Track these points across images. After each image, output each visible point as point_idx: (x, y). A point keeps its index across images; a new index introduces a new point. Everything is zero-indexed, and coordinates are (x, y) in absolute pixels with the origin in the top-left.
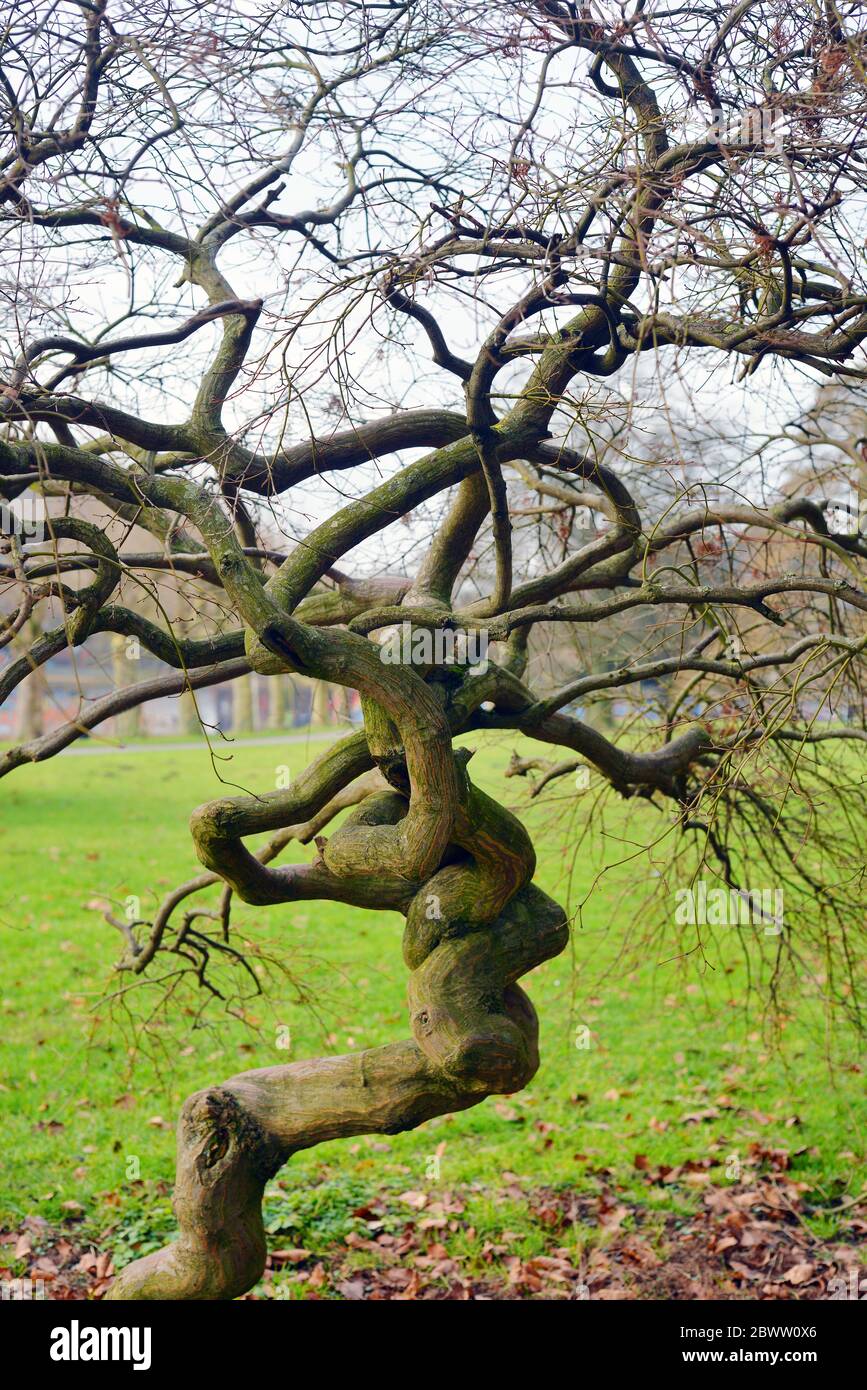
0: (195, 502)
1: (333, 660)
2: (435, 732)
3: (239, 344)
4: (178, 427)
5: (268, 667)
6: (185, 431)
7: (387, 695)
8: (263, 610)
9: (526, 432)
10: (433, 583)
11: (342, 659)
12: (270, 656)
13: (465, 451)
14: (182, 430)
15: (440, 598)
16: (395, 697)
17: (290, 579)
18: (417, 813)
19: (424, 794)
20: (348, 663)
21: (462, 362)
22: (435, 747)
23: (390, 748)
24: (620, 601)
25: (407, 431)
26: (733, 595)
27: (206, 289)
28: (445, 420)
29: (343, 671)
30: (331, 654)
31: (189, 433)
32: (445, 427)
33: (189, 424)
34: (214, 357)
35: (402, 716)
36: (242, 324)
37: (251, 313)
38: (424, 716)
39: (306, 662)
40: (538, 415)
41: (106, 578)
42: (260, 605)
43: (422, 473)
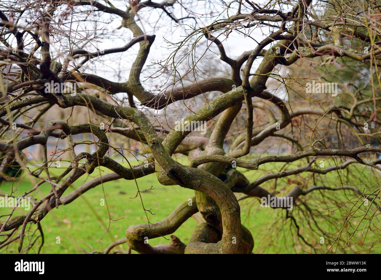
0: (139, 117)
1: (195, 182)
2: (235, 209)
3: (145, 52)
4: (124, 84)
5: (167, 183)
6: (126, 85)
7: (217, 195)
8: (169, 163)
9: (258, 87)
10: (217, 141)
11: (199, 181)
12: (168, 179)
13: (236, 94)
14: (125, 85)
15: (220, 148)
16: (220, 196)
17: (170, 144)
18: (226, 240)
19: (229, 233)
20: (202, 182)
21: (231, 59)
22: (235, 215)
23: (207, 208)
24: (301, 154)
25: (210, 85)
26: (346, 153)
27: (132, 30)
28: (224, 81)
29: (199, 186)
30: (195, 179)
31: (128, 85)
32: (224, 84)
33: (128, 83)
34: (136, 56)
35: (222, 203)
36: (147, 44)
37: (151, 39)
38: (231, 204)
39: (185, 183)
40: (262, 80)
41: (103, 148)
42: (167, 160)
43: (220, 103)
